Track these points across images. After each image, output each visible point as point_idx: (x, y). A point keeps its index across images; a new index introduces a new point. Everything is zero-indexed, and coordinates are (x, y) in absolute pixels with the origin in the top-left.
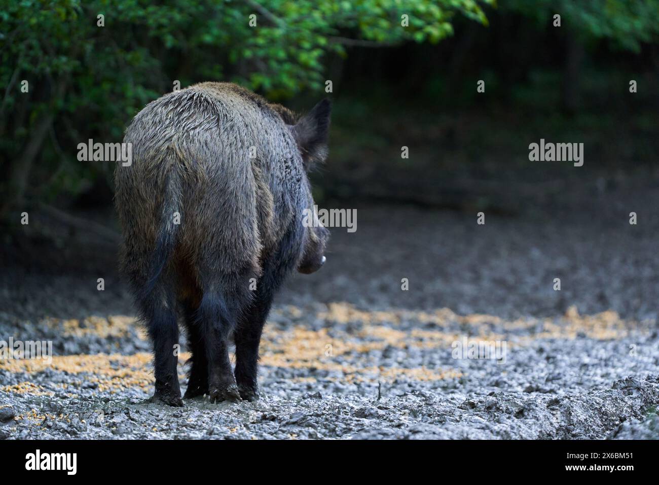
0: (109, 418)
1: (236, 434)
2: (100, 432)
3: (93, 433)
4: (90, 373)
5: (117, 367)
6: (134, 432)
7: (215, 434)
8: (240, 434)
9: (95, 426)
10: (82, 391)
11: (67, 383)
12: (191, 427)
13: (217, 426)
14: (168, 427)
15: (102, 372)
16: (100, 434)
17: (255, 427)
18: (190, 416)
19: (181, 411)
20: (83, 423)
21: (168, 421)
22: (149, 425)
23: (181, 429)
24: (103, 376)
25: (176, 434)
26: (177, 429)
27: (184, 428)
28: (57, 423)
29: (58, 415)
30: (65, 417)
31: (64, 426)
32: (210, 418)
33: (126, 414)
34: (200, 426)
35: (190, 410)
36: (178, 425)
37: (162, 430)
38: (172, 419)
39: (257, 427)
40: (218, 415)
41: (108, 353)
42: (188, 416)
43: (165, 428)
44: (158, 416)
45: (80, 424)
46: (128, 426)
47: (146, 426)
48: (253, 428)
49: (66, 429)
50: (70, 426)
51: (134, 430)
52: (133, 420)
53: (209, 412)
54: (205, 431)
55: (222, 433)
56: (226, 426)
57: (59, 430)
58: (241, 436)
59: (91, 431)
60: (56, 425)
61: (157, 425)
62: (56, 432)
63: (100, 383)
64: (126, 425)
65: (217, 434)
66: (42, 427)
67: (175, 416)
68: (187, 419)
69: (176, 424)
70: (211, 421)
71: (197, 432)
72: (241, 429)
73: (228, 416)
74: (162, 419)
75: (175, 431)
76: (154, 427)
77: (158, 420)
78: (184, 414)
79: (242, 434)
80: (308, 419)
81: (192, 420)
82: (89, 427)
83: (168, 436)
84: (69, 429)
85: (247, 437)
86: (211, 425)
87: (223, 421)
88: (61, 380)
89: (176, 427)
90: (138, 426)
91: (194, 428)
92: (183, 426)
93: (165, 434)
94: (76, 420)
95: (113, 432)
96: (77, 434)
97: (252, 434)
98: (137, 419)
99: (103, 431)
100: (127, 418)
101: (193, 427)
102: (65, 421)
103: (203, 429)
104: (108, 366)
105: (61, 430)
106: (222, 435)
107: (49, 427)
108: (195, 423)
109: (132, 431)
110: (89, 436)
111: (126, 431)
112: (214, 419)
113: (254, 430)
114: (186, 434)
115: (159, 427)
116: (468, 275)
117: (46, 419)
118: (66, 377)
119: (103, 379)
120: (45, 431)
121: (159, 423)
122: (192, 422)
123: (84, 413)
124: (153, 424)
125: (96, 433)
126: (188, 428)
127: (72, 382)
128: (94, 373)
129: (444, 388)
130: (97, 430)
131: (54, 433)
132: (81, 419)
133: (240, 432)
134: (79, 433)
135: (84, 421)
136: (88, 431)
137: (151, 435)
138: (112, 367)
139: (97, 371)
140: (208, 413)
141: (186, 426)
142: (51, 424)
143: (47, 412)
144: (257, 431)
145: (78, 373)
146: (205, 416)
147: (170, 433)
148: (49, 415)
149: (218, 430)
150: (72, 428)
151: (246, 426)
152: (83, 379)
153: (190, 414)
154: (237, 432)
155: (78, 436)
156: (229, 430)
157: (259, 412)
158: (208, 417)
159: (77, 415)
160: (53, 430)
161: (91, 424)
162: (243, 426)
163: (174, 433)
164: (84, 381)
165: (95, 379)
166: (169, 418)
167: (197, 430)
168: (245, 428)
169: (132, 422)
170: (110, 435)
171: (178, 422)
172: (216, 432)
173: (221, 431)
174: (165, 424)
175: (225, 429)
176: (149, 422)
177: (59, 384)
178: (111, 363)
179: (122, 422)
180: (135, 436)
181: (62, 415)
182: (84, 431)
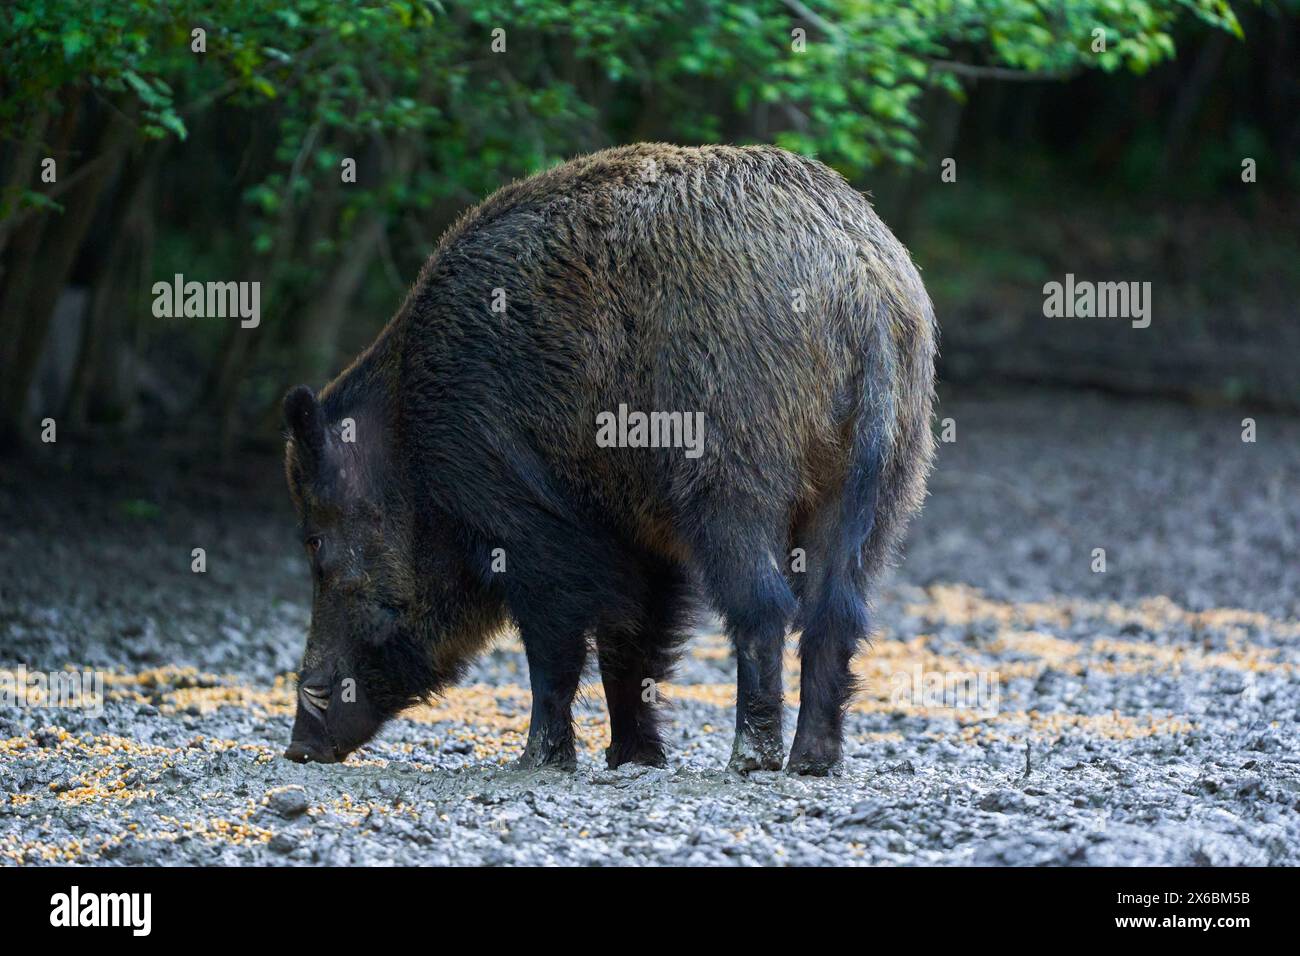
0: (495, 811)
1: (745, 843)
2: (477, 838)
3: (463, 841)
4: (459, 723)
5: (511, 712)
6: (545, 839)
7: (703, 843)
8: (752, 843)
9: (468, 827)
10: (441, 758)
11: (414, 743)
12: (657, 830)
13: (708, 828)
14: (610, 830)
15: (483, 720)
16: (478, 843)
17: (781, 830)
18: (655, 807)
19: (636, 798)
20: (443, 820)
21: (612, 817)
22: (574, 825)
23: (635, 833)
24: (485, 730)
25: (626, 844)
26: (630, 834)
27: (643, 832)
28: (392, 820)
29: (395, 805)
30: (409, 808)
31: (407, 827)
32: (695, 812)
33: (528, 803)
34: (674, 828)
35: (654, 796)
36: (631, 826)
37: (600, 835)
38: (620, 813)
39: (786, 831)
40: (710, 806)
41: (493, 682)
42: (651, 809)
43: (605, 830)
44: (591, 807)
45: (438, 823)
46: (533, 827)
47: (567, 827)
48: (778, 831)
49: (410, 832)
50: (419, 827)
51: (545, 835)
52: (541, 815)
53: (692, 799)
54: (684, 837)
55: (717, 840)
56: (725, 827)
57: (396, 834)
58: (755, 846)
59: (460, 836)
60: (391, 824)
61: (588, 826)
62: (391, 839)
63: (478, 743)
64: (528, 826)
65: (708, 843)
66: (362, 829)
67: (624, 807)
68: (648, 813)
69: (627, 823)
70: (696, 817)
71: (668, 839)
72: (755, 834)
73: (729, 808)
74: (599, 814)
75: (625, 836)
76: (583, 829)
77: (592, 816)
78: (641, 804)
79: (757, 843)
80: (887, 814)
81: (658, 816)
82: (455, 829)
83: (611, 847)
84: (417, 833)
85: (767, 850)
86: (695, 826)
87: (718, 817)
88: (400, 737)
89: (628, 829)
90: (552, 826)
91: (662, 831)
92: (640, 828)
93: (606, 842)
94: (430, 815)
95: (503, 839)
96: (431, 842)
97: (776, 843)
98: (550, 813)
99: (483, 838)
100: (529, 811)
101: (660, 829)
102: (408, 818)
103: (681, 833)
104: (494, 709)
105: (401, 835)
106: (717, 844)
107: (376, 829)
108: (665, 822)
109: (539, 838)
110: (455, 846)
111: (529, 837)
112: (701, 813)
113: (779, 835)
114: (646, 843)
115: (594, 829)
116: (1206, 531)
117: (370, 814)
118: (413, 731)
119: (485, 735)
120: (368, 837)
121: (593, 822)
122: (659, 820)
123: (445, 802)
124: (582, 823)
125: (470, 840)
126: (652, 831)
127: (423, 740)
128: (467, 724)
129: (1156, 753)
130: (471, 834)
131: (387, 840)
132: (440, 814)
133: (753, 839)
134: (435, 840)
135: (444, 817)
136: (453, 837)
137: (577, 846)
138: (503, 711)
139: (470, 720)
140: (690, 803)
141: (646, 827)
142: (380, 822)
143: (374, 800)
144: (786, 836)
145: (435, 723)
146: (685, 807)
147: (614, 841)
148: (378, 805)
149: (708, 835)
150: (422, 831)
151: (764, 827)
152: (443, 736)
153: (655, 803)
154: (747, 839)
155: (433, 846)
156: (731, 835)
157: (789, 801)
158: (690, 810)
159: (433, 805)
160: (384, 834)
161: (459, 823)
162: (758, 827)
163: (624, 840)
164: (447, 739)
165: (467, 734)
166: (612, 812)
167: (669, 835)
168: (762, 832)
169: (540, 818)
170: (497, 844)
171: (630, 820)
172: (705, 838)
173: (716, 837)
174: (606, 822)
175: (723, 833)
176: (573, 819)
177: (397, 745)
178: (500, 702)
179: (521, 819)
180: (546, 847)
181: (402, 806)
182: (445, 836)
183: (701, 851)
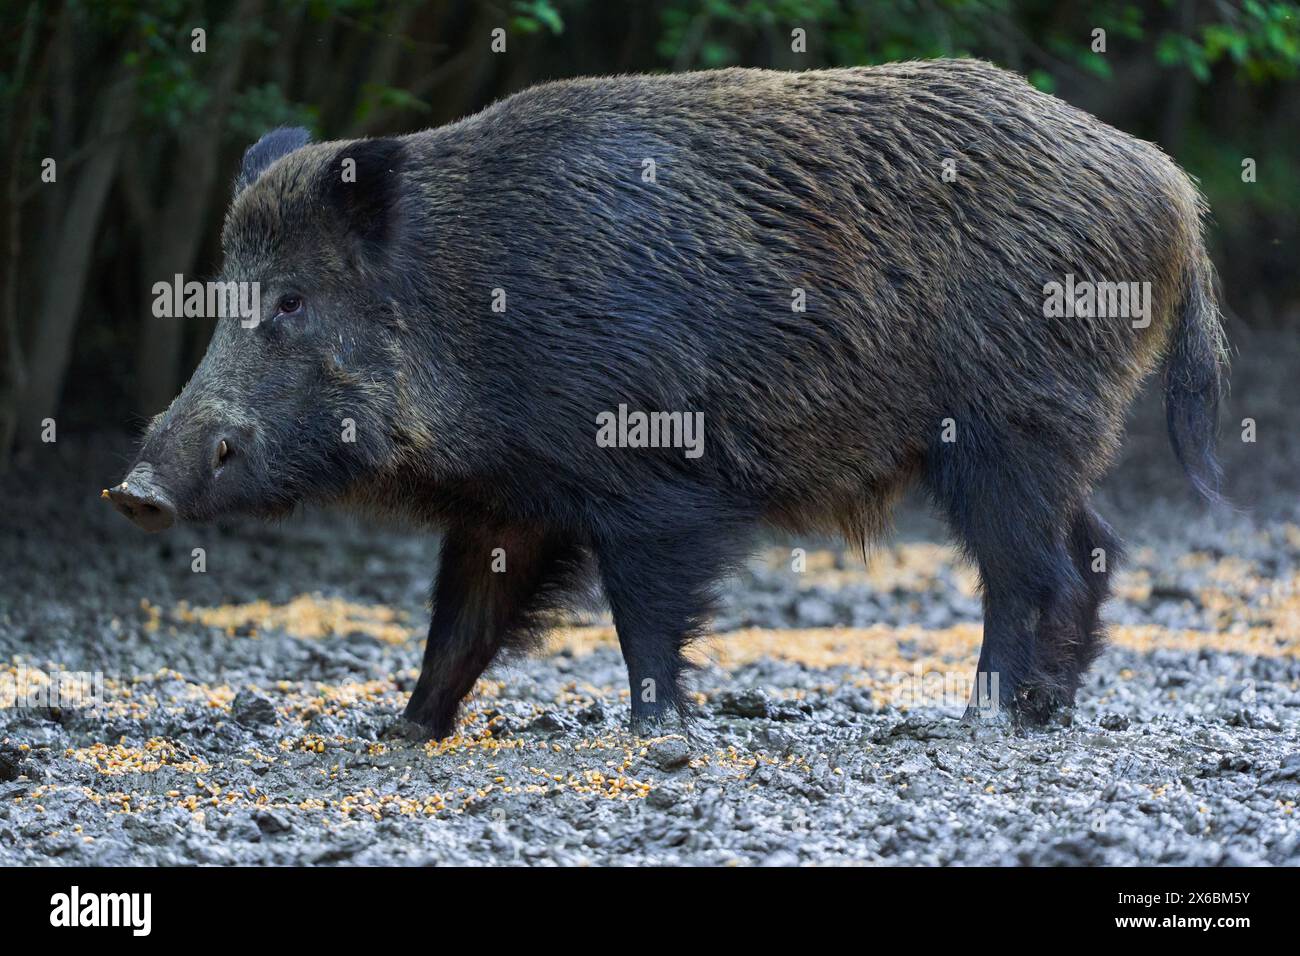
0: (893, 763)
1: (1164, 800)
2: (873, 793)
3: (859, 796)
4: (855, 668)
5: (913, 655)
6: (947, 794)
7: (1119, 800)
8: (1172, 800)
9: (863, 780)
11: (806, 689)
12: (1069, 785)
13: (1124, 783)
14: (1018, 785)
15: (881, 665)
16: (874, 798)
17: (1205, 786)
18: (1067, 761)
19: (1046, 750)
20: (836, 773)
21: (1019, 771)
22: (980, 781)
23: (1046, 788)
24: (883, 674)
25: (1035, 800)
26: (1039, 789)
27: (1054, 787)
28: (782, 773)
29: (785, 757)
30: (799, 761)
31: (797, 780)
32: (1111, 766)
33: (929, 755)
34: (1088, 783)
35: (1066, 748)
36: (1041, 780)
37: (1007, 791)
38: (1028, 767)
39: (1209, 786)
40: (1127, 759)
41: (893, 623)
42: (1063, 761)
43: (1012, 785)
44: (998, 760)
45: (831, 776)
46: (934, 782)
47: (971, 782)
48: (1200, 787)
49: (800, 786)
50: (810, 781)
51: (946, 789)
52: (944, 768)
53: (1108, 752)
54: (1098, 793)
55: (1135, 797)
56: (1143, 783)
57: (786, 788)
58: (1176, 803)
59: (855, 791)
60: (779, 778)
61: (994, 780)
62: (780, 793)
63: (876, 689)
64: (928, 780)
65: (1124, 800)
66: (749, 783)
67: (1033, 760)
68: (1059, 767)
69: (1036, 777)
70: (1113, 772)
71: (1081, 795)
72: (1175, 790)
73: (1147, 762)
74: (1006, 768)
75: (1034, 792)
76: (989, 783)
77: (999, 770)
78: (1053, 756)
79: (1178, 799)
81: (1070, 770)
82: (850, 783)
83: (1019, 803)
84: (808, 787)
85: (1188, 807)
86: (1110, 781)
87: (1136, 771)
88: (790, 682)
89: (1037, 783)
90: (955, 780)
91: (1075, 787)
92: (1050, 783)
93: (1013, 798)
94: (821, 769)
95: (901, 795)
96: (824, 798)
97: (1198, 800)
98: (953, 767)
99: (880, 793)
100: (931, 764)
101: (1073, 784)
102: (799, 771)
103: (1095, 789)
104: (895, 652)
105: (790, 790)
106: (1135, 801)
107: (764, 782)
108: (1077, 776)
109: (941, 792)
110: (849, 802)
111: (928, 793)
112: (1118, 767)
113: (1202, 792)
114: (1057, 799)
115: (1000, 783)
117: (757, 766)
118: (803, 676)
119: (883, 681)
120: (755, 791)
121: (999, 776)
122: (1071, 774)
123: (839, 753)
124: (988, 777)
125: (865, 795)
126: (1063, 786)
127: (816, 686)
128: (864, 668)
130: (867, 789)
131: (775, 795)
132: (833, 767)
133: (1173, 795)
134: (827, 795)
135: (838, 770)
136: (848, 792)
137: (982, 801)
138: (904, 653)
139: (869, 663)
140: (1106, 756)
141: (1057, 782)
142: (767, 775)
143: (762, 751)
144: (1210, 793)
145: (830, 668)
146: (1099, 761)
147: (1023, 797)
148: (764, 756)
149: (1124, 790)
150: (813, 785)
151: (1185, 782)
152: (838, 681)
153: (1067, 756)
154: (1166, 795)
155: (826, 801)
156: (1149, 791)
157: (1214, 754)
158: (1106, 765)
159: (825, 756)
160: (772, 789)
161: (853, 777)
162: (1179, 782)
163: (1033, 796)
164: (842, 684)
165: (864, 680)
166: (1020, 765)
167: (1081, 791)
168: (1183, 788)
169: (942, 772)
170: (895, 800)
171: (1039, 774)
172: (1121, 794)
173: (1133, 793)
174: (1013, 777)
175: (1141, 788)
176: (979, 773)
177: (788, 690)
178: (901, 645)
179: (921, 772)
180: (949, 803)
181: (792, 758)
182: (838, 791)
183: (1117, 808)
